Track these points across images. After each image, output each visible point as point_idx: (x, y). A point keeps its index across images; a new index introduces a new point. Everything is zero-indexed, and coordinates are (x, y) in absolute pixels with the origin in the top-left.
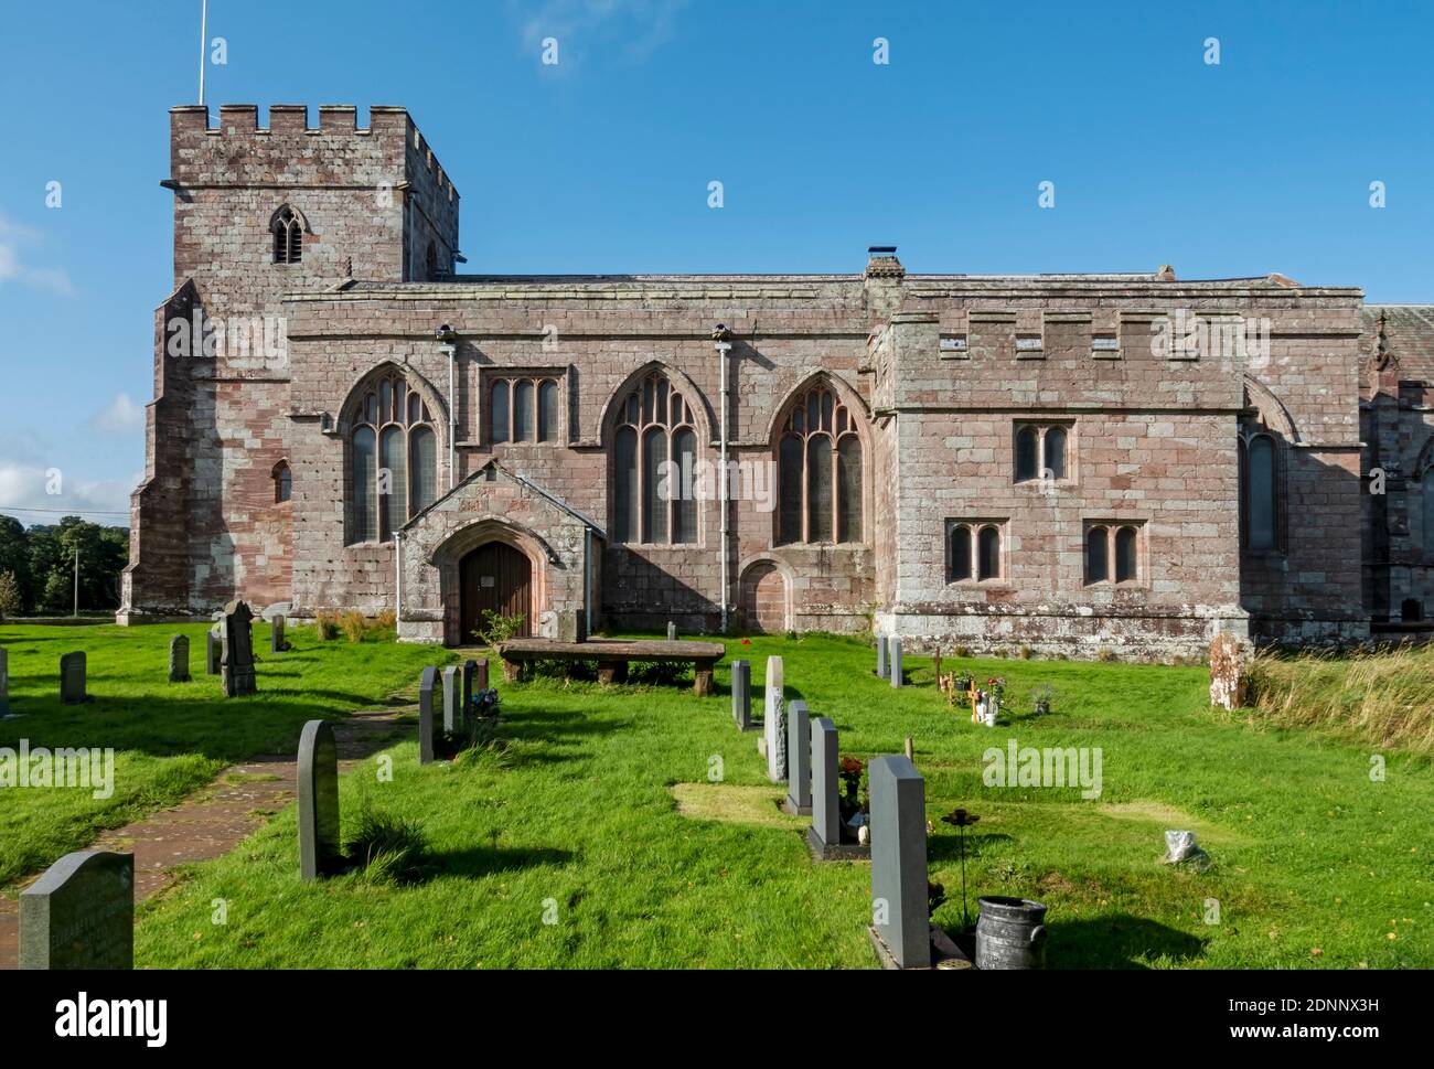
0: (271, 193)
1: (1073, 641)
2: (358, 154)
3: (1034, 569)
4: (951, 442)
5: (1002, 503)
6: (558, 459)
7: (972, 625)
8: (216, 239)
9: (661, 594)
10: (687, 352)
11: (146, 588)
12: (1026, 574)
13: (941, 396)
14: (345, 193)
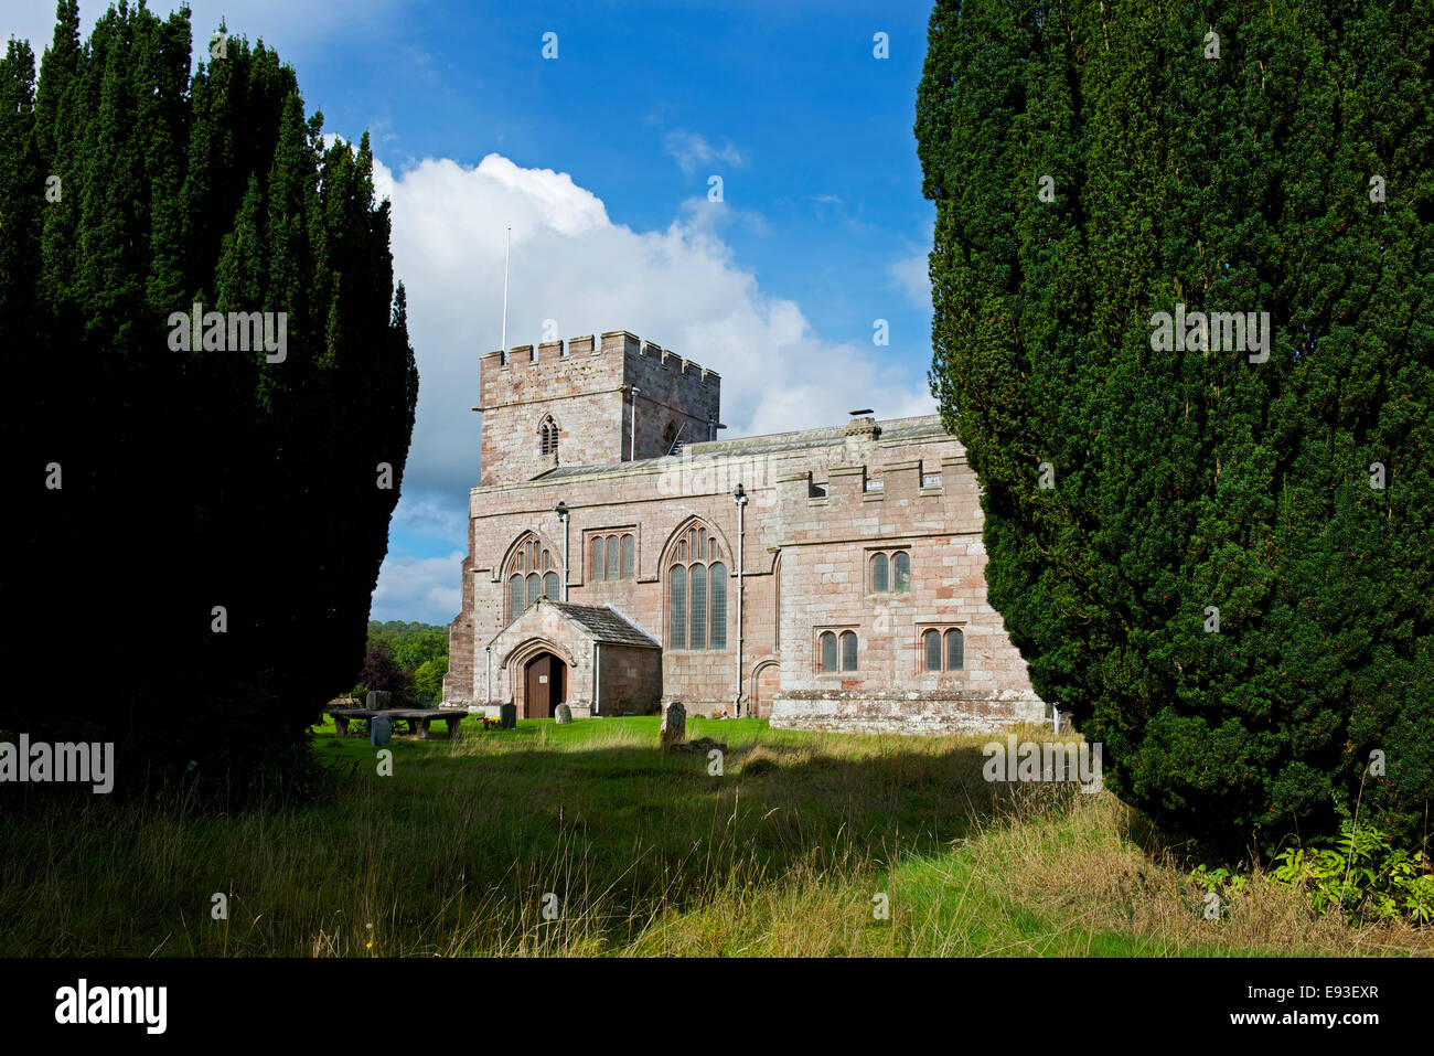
0: (540, 405)
1: (900, 719)
2: (593, 370)
3: (877, 664)
4: (819, 568)
5: (853, 613)
6: (631, 591)
7: (828, 707)
8: (506, 443)
9: (697, 687)
10: (717, 506)
11: (455, 688)
12: (873, 668)
13: (809, 534)
14: (586, 398)
